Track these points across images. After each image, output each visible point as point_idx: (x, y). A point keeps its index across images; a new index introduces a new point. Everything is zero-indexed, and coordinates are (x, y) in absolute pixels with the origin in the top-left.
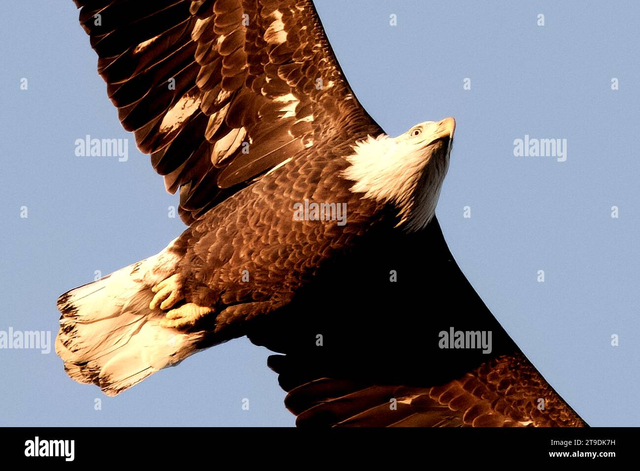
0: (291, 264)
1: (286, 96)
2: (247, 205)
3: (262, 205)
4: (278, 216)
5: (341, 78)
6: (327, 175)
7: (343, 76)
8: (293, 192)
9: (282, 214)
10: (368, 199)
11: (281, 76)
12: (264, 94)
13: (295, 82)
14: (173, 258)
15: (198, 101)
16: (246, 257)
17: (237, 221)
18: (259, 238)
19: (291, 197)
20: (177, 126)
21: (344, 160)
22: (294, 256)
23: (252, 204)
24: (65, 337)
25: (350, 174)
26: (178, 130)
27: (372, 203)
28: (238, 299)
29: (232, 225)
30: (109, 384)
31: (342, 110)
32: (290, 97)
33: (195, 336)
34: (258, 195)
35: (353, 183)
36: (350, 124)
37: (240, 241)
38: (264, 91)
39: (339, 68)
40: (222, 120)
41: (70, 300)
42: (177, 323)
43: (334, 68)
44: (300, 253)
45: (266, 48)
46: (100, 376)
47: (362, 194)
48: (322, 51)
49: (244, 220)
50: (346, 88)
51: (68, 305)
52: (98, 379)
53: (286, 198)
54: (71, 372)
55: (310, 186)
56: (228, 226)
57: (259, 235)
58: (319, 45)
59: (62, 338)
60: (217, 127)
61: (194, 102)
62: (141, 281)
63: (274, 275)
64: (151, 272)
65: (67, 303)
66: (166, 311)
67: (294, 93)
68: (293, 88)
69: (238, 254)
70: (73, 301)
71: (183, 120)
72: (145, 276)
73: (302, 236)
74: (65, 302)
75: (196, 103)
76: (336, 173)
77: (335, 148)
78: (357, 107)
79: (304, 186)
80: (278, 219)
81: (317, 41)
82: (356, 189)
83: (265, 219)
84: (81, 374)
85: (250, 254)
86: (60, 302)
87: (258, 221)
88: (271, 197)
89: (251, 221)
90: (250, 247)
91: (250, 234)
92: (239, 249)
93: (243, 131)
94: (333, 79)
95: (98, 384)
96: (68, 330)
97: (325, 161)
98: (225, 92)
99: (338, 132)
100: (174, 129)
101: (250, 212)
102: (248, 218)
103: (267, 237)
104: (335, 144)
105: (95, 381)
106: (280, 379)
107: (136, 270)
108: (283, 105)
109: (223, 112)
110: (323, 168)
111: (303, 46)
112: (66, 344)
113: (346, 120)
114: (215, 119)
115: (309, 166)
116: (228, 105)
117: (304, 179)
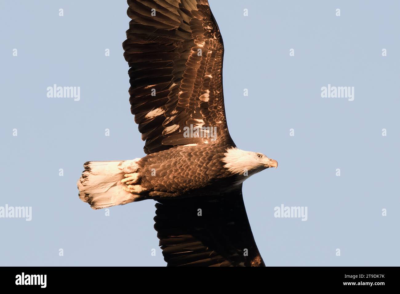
0: (190, 186)
1: (200, 120)
2: (177, 159)
3: (185, 161)
4: (191, 168)
5: (225, 121)
6: (215, 158)
7: (226, 121)
8: (199, 161)
9: (193, 168)
10: (229, 171)
11: (201, 112)
12: (191, 116)
13: (205, 116)
14: (137, 166)
15: (164, 111)
16: (172, 178)
17: (172, 164)
18: (180, 173)
19: (198, 163)
20: (152, 117)
21: (223, 154)
22: (193, 184)
23: (180, 159)
24: (83, 180)
25: (225, 160)
26: (152, 119)
27: (230, 173)
28: (161, 190)
29: (169, 165)
30: (94, 205)
31: (222, 133)
32: (202, 121)
33: (137, 196)
34: (182, 156)
35: (225, 164)
36: (225, 140)
37: (171, 171)
38: (192, 115)
39: (225, 118)
40: (171, 120)
41: (89, 164)
42: (132, 191)
43: (224, 117)
44: (196, 184)
45: (199, 101)
46: (92, 201)
47: (227, 169)
48: (221, 109)
49: (175, 164)
50: (226, 126)
51: (88, 166)
52: (91, 202)
53: (196, 162)
54: (81, 196)
55: (207, 161)
56: (167, 164)
57: (181, 172)
58: (221, 107)
59: (81, 180)
60: (168, 122)
61: (162, 111)
62: (122, 170)
63: (181, 187)
64: (127, 168)
65: (88, 165)
66: (128, 185)
67: (204, 120)
68: (204, 118)
69: (169, 176)
70: (90, 166)
71: (155, 116)
72: (124, 168)
73: (199, 178)
74: (87, 165)
75: (163, 112)
76: (218, 159)
77: (219, 148)
78: (228, 134)
79: (205, 161)
80: (190, 169)
81: (220, 106)
82: (226, 166)
83: (185, 167)
84: (84, 198)
85: (174, 177)
86: (85, 164)
87: (181, 166)
88: (189, 159)
89: (178, 166)
90: (175, 175)
91: (176, 170)
92: (170, 174)
93: (178, 126)
94: (222, 121)
95: (90, 204)
96: (84, 177)
97: (214, 153)
98: (175, 111)
99: (220, 142)
100: (151, 118)
101: (178, 162)
102: (177, 164)
103: (184, 174)
104: (219, 147)
105: (89, 202)
106: (156, 210)
107: (120, 165)
108: (198, 122)
109: (172, 118)
110: (213, 156)
111: (214, 105)
112: (82, 182)
113: (223, 138)
114: (169, 119)
115: (207, 153)
116: (175, 116)
117: (205, 158)
